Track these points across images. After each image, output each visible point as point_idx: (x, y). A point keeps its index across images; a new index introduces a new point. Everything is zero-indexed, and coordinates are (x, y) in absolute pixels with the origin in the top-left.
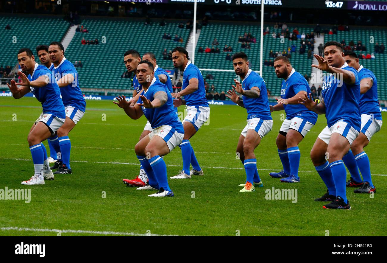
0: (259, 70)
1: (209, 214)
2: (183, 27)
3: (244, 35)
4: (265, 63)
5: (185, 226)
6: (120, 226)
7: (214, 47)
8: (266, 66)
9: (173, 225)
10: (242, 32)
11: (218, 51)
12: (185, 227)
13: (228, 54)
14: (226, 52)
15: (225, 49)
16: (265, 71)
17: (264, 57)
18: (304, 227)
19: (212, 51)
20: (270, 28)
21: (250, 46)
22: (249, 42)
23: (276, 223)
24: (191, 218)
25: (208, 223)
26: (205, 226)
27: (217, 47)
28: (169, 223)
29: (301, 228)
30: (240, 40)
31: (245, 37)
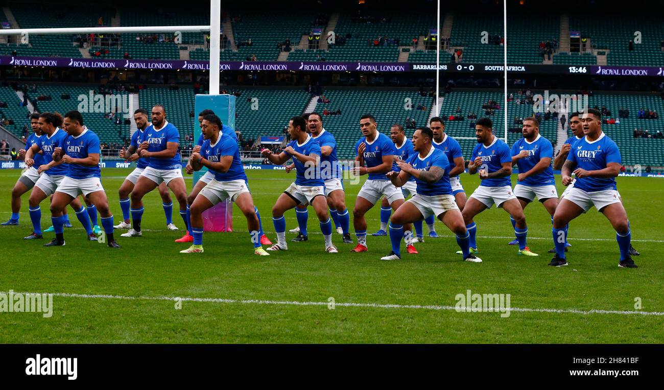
0: (504, 137)
1: (452, 284)
2: (426, 95)
3: (488, 102)
4: (510, 130)
5: (427, 296)
6: (361, 298)
7: (458, 115)
8: (511, 133)
9: (416, 295)
10: (486, 98)
11: (461, 119)
12: (427, 297)
13: (472, 121)
14: (470, 120)
15: (469, 117)
16: (510, 138)
17: (509, 124)
18: (548, 295)
19: (456, 119)
20: (514, 95)
21: (494, 113)
22: (493, 108)
23: (519, 291)
24: (433, 288)
25: (451, 293)
26: (448, 295)
27: (461, 115)
28: (411, 293)
29: (545, 296)
30: (484, 107)
31: (489, 104)
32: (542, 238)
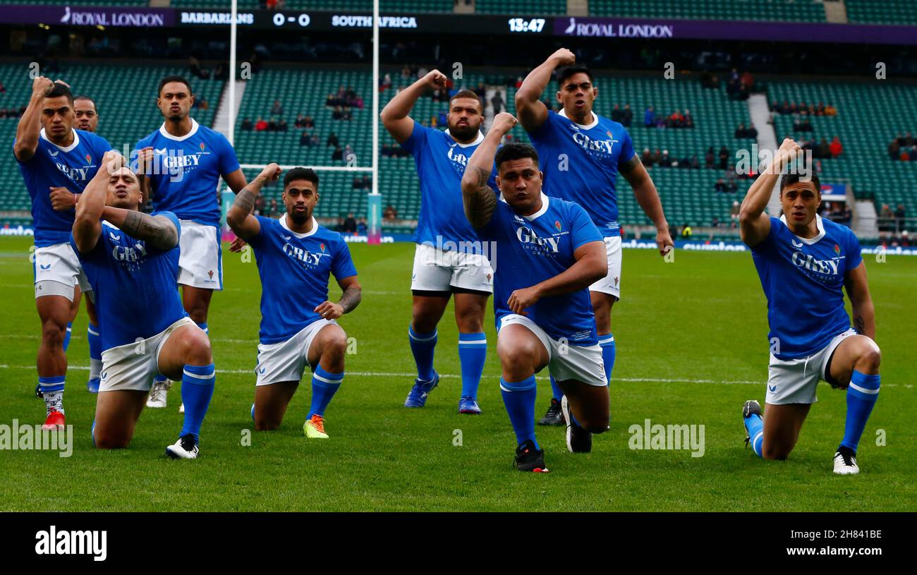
0: (371, 165)
1: (267, 471)
2: (206, 77)
3: (338, 92)
4: (384, 151)
5: (216, 495)
6: (78, 500)
7: (274, 119)
8: (385, 158)
9: (192, 494)
10: (334, 85)
11: (284, 128)
12: (216, 498)
13: (304, 132)
14: (301, 129)
15: (297, 123)
16: (385, 168)
17: (382, 137)
18: (467, 492)
19: (271, 127)
20: (392, 77)
21: (350, 115)
22: (348, 106)
23: (408, 484)
24: (229, 478)
25: (265, 489)
26: (259, 494)
27: (280, 119)
28: (181, 491)
29: (462, 495)
30: (329, 103)
31: (340, 97)
32: (453, 376)
